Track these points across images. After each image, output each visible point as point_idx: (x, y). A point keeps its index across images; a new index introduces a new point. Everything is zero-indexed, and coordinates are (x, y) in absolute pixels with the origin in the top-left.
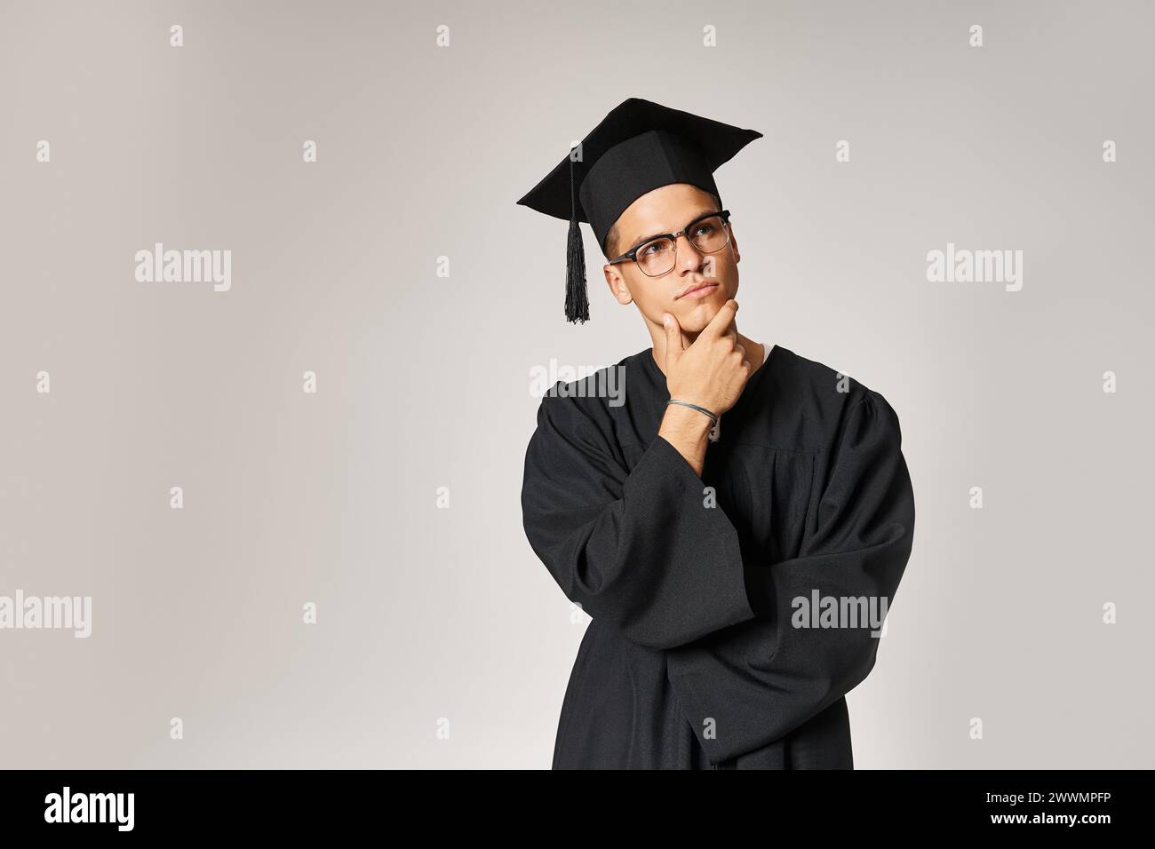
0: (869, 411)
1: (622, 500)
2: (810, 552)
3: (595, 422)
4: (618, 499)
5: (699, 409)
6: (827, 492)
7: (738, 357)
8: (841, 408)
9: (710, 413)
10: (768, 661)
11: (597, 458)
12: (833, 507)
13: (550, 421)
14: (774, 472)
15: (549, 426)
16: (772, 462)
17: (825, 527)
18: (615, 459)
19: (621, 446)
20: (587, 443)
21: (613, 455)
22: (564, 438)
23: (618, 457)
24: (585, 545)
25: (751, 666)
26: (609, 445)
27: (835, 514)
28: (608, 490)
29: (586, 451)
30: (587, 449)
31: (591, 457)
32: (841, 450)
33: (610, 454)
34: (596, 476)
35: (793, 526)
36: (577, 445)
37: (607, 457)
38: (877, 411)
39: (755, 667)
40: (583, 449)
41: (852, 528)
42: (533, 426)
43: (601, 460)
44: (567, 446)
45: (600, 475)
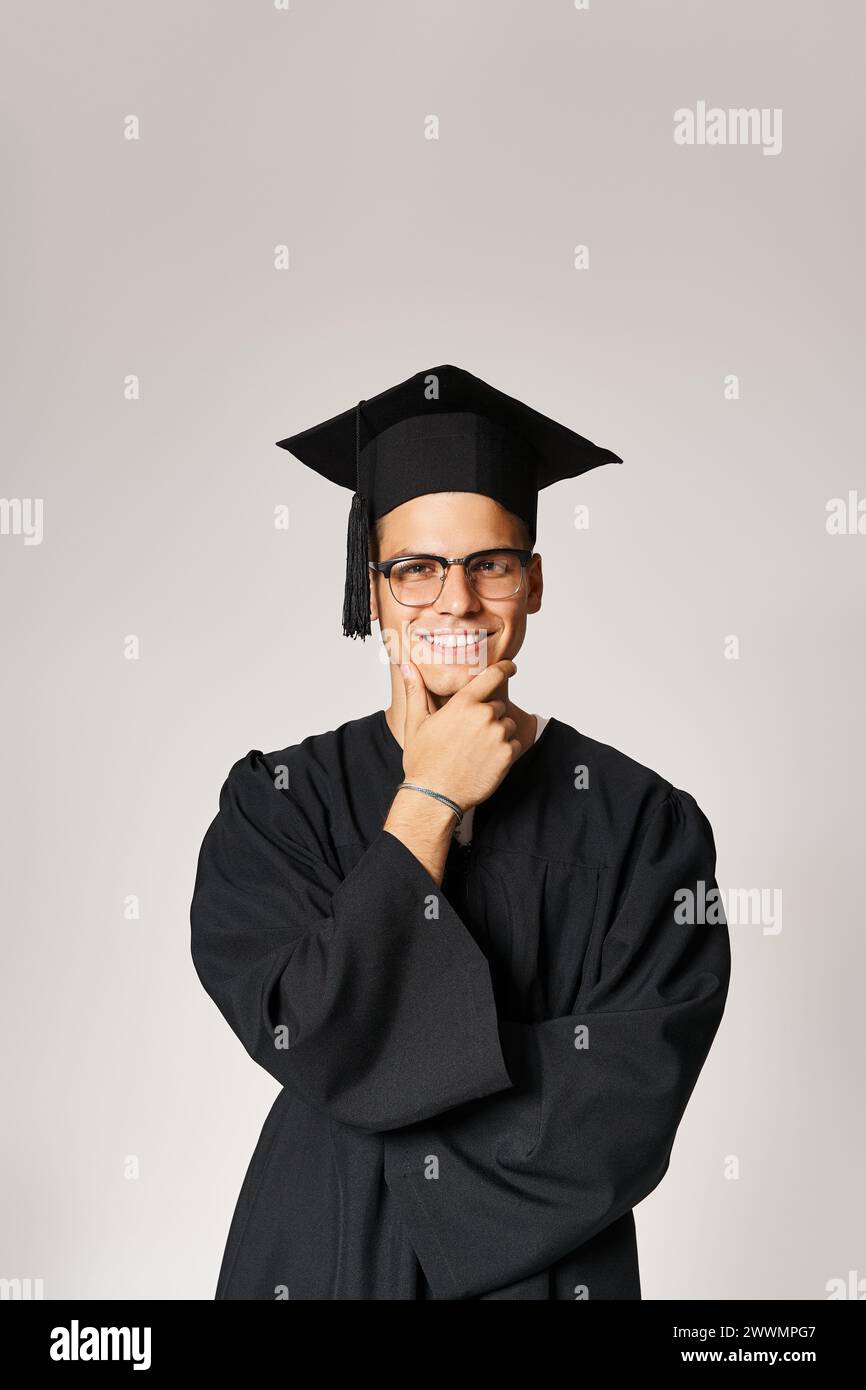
0: (674, 815)
1: (330, 920)
2: (591, 1008)
3: (302, 810)
4: (326, 916)
5: (437, 796)
6: (615, 925)
7: (498, 731)
8: (637, 809)
9: (453, 803)
10: (524, 1159)
11: (301, 859)
12: (623, 946)
13: (238, 804)
14: (543, 890)
15: (238, 813)
16: (541, 877)
17: (610, 975)
18: (326, 862)
19: (336, 845)
20: (291, 839)
21: (325, 856)
22: (256, 828)
23: (332, 862)
24: (280, 978)
25: (500, 1163)
26: (320, 843)
27: (626, 957)
28: (316, 905)
29: (288, 850)
30: (289, 846)
31: (294, 859)
32: (637, 866)
33: (321, 855)
34: (300, 884)
35: (565, 966)
36: (274, 840)
37: (316, 859)
38: (685, 817)
39: (506, 1167)
40: (283, 846)
41: (649, 976)
42: (214, 809)
43: (309, 863)
44: (262, 843)
45: (305, 883)
